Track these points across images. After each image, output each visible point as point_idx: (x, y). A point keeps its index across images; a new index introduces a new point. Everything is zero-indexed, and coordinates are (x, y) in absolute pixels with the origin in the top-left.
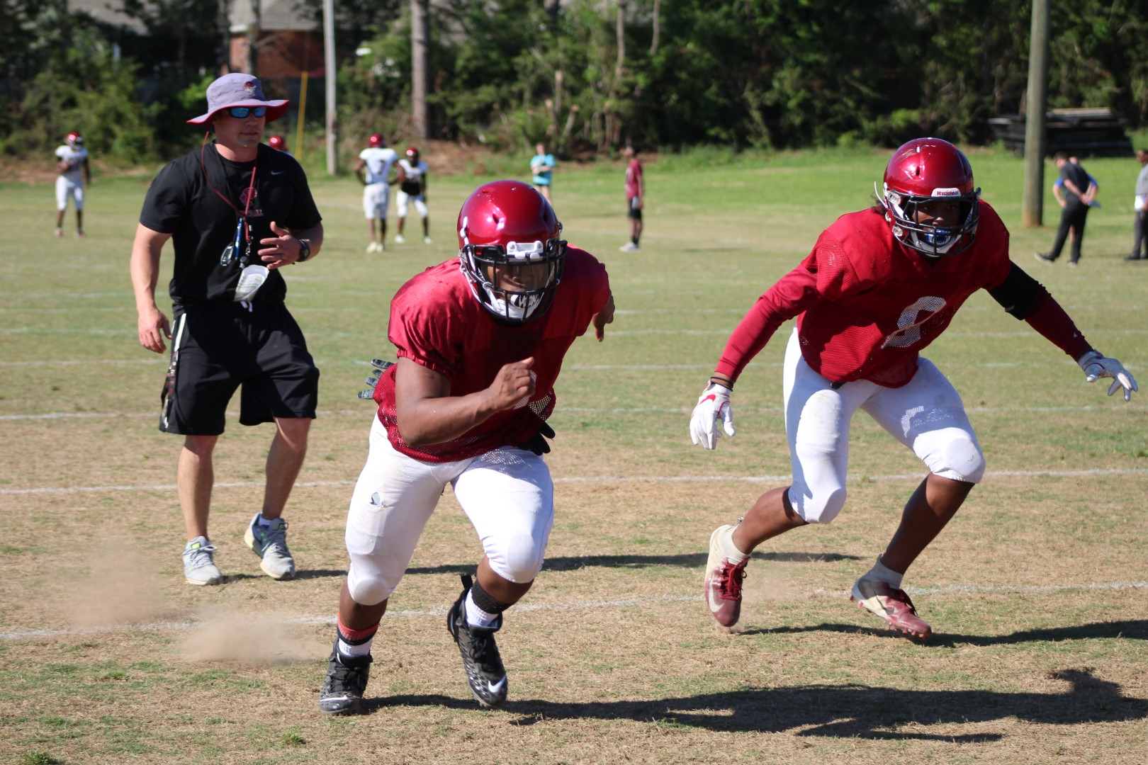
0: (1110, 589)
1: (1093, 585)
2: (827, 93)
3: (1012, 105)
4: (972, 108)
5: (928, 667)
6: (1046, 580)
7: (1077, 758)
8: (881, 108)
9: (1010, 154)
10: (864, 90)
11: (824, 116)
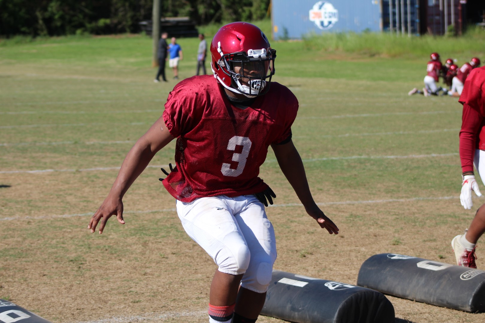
0: (171, 211)
1: (164, 210)
2: (71, 12)
3: (148, 16)
4: (132, 18)
5: (95, 243)
6: (146, 208)
7: (151, 276)
8: (94, 18)
9: (148, 37)
10: (87, 11)
11: (70, 22)
